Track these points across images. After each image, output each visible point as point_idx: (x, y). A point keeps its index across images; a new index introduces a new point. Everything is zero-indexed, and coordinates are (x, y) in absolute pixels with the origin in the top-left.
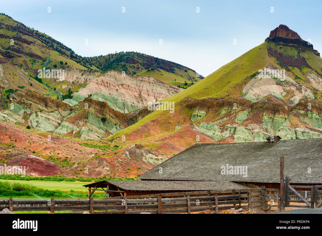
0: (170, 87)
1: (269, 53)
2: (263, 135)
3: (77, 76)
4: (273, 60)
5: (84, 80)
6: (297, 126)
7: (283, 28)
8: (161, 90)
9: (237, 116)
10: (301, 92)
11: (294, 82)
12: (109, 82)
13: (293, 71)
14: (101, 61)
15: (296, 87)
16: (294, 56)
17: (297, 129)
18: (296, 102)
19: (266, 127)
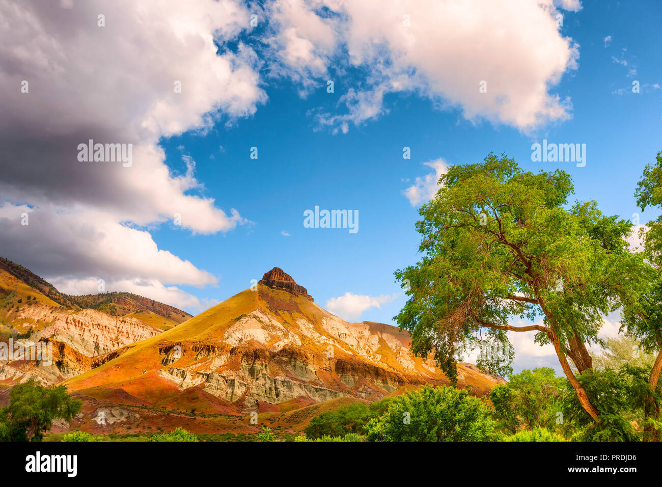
0: (154, 329)
1: (259, 296)
2: (238, 383)
3: (45, 313)
4: (263, 304)
5: (52, 318)
6: (277, 374)
7: (277, 271)
8: (143, 332)
9: (213, 361)
10: (288, 338)
11: (282, 327)
12: (81, 321)
13: (282, 315)
14: (88, 301)
15: (283, 332)
16: (286, 300)
17: (277, 377)
18: (280, 349)
19: (243, 374)
